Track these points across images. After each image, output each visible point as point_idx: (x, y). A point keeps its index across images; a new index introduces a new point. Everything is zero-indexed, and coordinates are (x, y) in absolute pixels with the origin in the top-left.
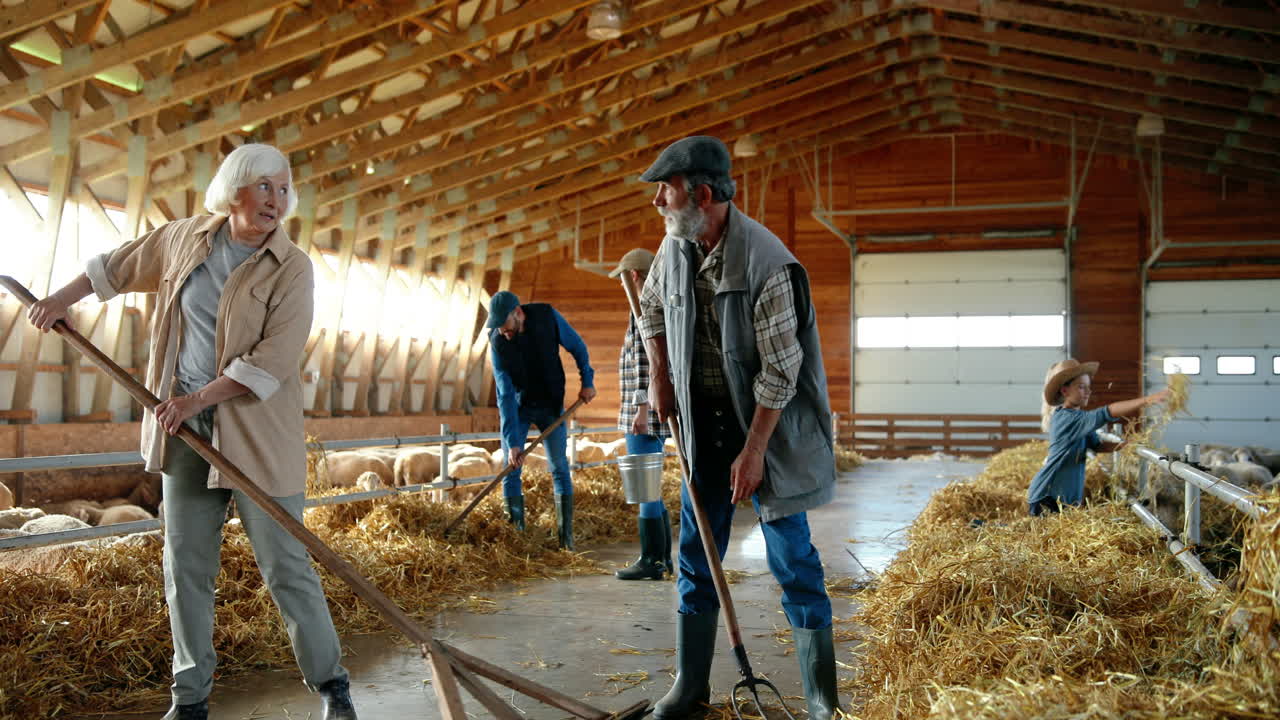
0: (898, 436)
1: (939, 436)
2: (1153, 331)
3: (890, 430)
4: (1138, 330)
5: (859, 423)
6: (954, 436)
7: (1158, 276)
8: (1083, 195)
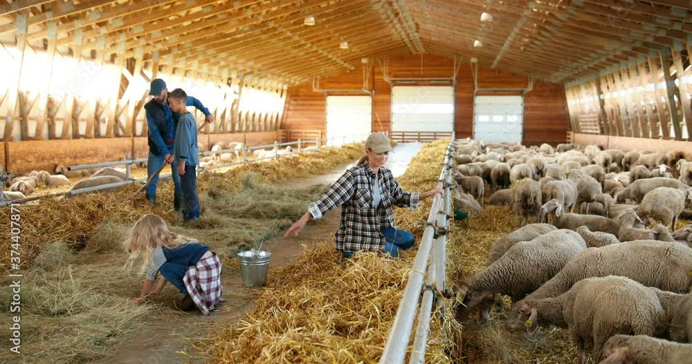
0: (405, 137)
1: (417, 137)
2: (477, 109)
3: (403, 136)
4: (473, 109)
5: (393, 134)
6: (421, 137)
7: (479, 94)
8: (459, 72)
